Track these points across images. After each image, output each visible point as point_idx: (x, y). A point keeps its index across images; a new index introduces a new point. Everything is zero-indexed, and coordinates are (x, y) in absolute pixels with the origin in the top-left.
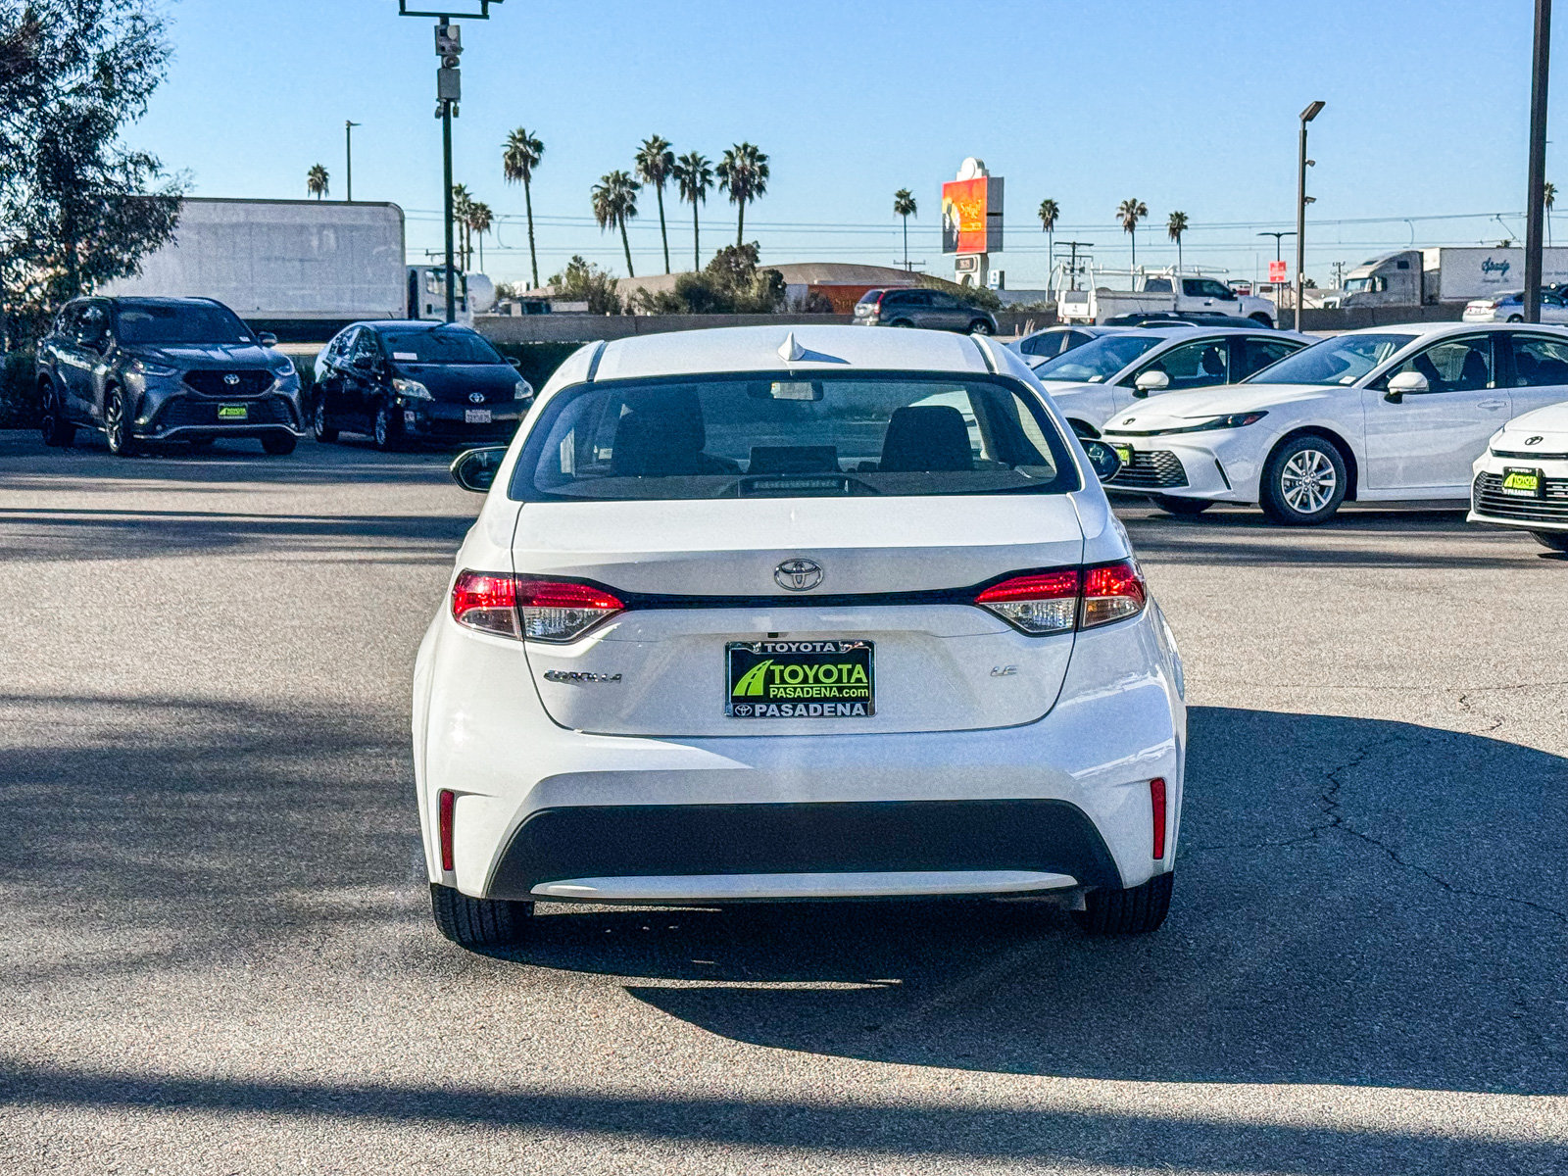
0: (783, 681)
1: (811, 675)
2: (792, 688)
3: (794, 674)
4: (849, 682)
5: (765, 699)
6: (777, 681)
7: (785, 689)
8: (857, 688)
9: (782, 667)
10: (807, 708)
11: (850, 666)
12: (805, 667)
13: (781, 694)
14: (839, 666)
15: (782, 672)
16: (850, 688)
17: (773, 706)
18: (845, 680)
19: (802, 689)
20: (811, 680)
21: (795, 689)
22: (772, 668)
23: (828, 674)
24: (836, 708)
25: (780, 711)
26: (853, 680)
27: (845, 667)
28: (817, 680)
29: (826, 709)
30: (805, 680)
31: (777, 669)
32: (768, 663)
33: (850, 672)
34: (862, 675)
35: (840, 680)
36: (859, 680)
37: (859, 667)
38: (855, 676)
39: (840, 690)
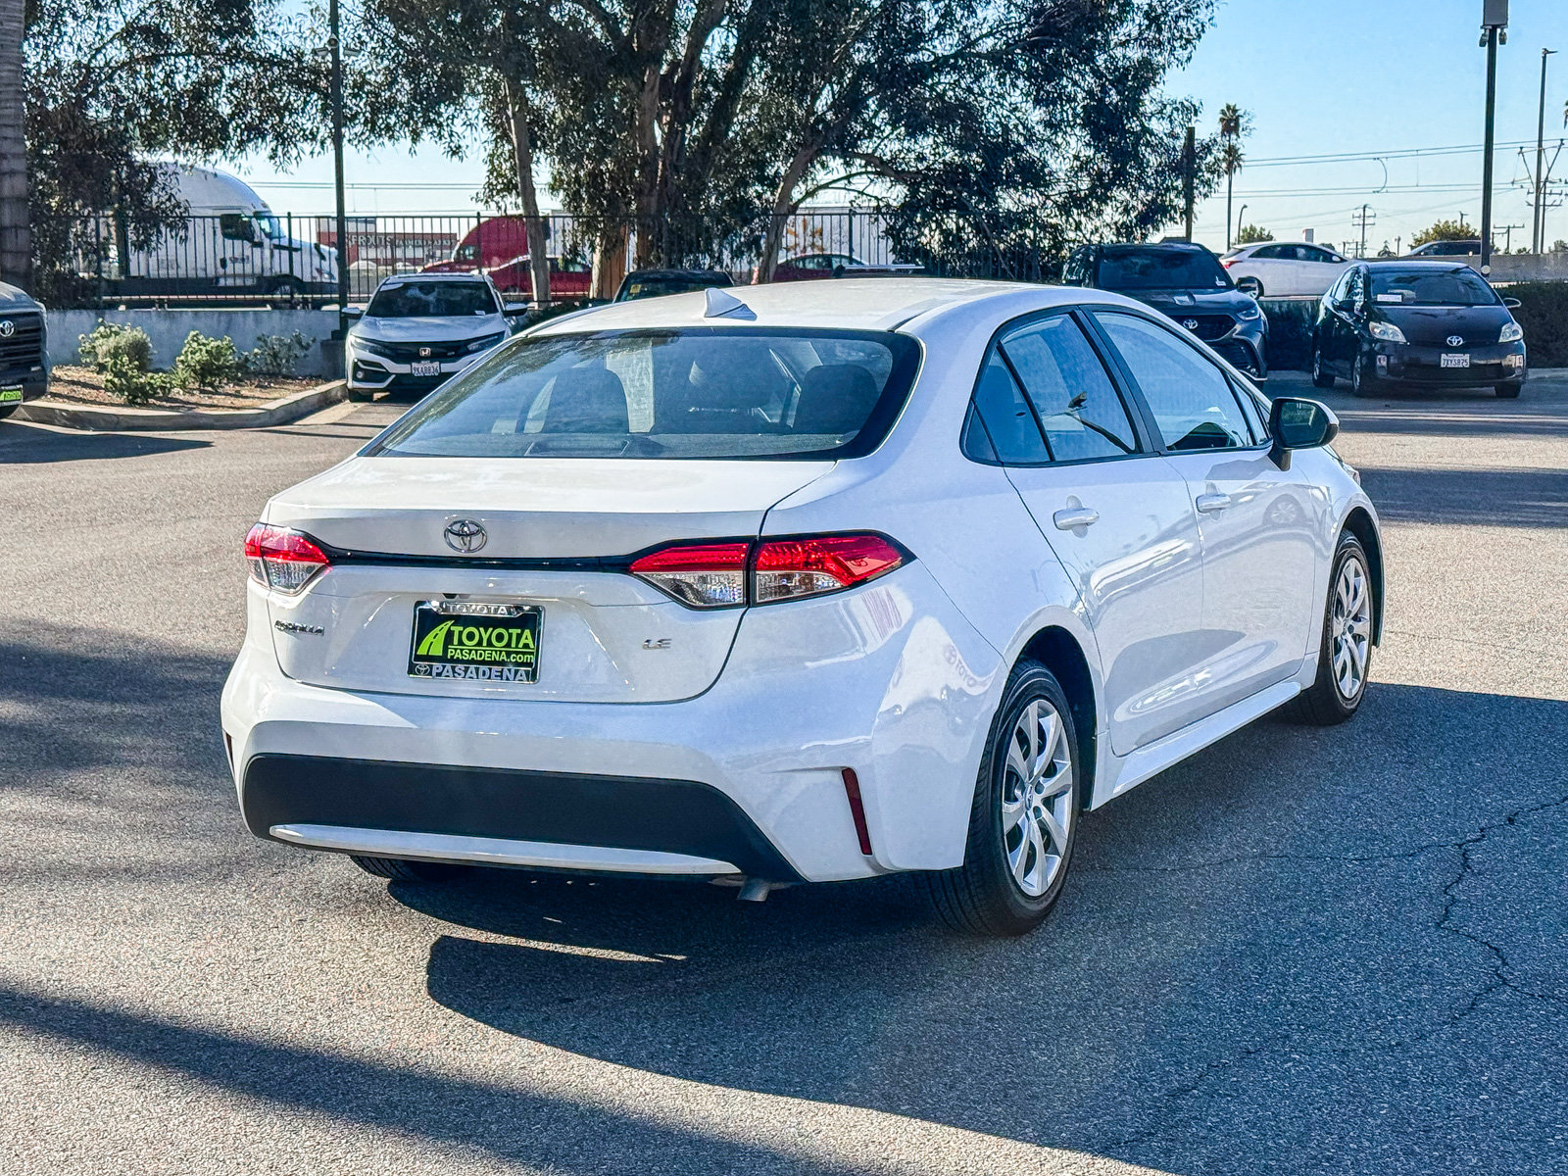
0: (461, 643)
1: (485, 637)
2: (467, 650)
3: (471, 636)
4: (517, 647)
5: (443, 659)
6: (456, 642)
7: (462, 650)
8: (524, 653)
9: (461, 629)
10: (477, 670)
11: (519, 631)
12: (482, 629)
13: (458, 655)
14: (510, 631)
15: (461, 633)
16: (517, 653)
17: (448, 666)
18: (513, 645)
19: (476, 651)
20: (485, 644)
21: (471, 650)
22: (452, 628)
23: (500, 637)
24: (502, 672)
25: (454, 672)
26: (521, 645)
27: (515, 632)
28: (490, 644)
29: (494, 673)
30: (480, 643)
31: (456, 629)
32: (450, 623)
33: (519, 637)
34: (530, 641)
35: (508, 645)
36: (526, 646)
37: (527, 632)
38: (523, 641)
39: (508, 654)
